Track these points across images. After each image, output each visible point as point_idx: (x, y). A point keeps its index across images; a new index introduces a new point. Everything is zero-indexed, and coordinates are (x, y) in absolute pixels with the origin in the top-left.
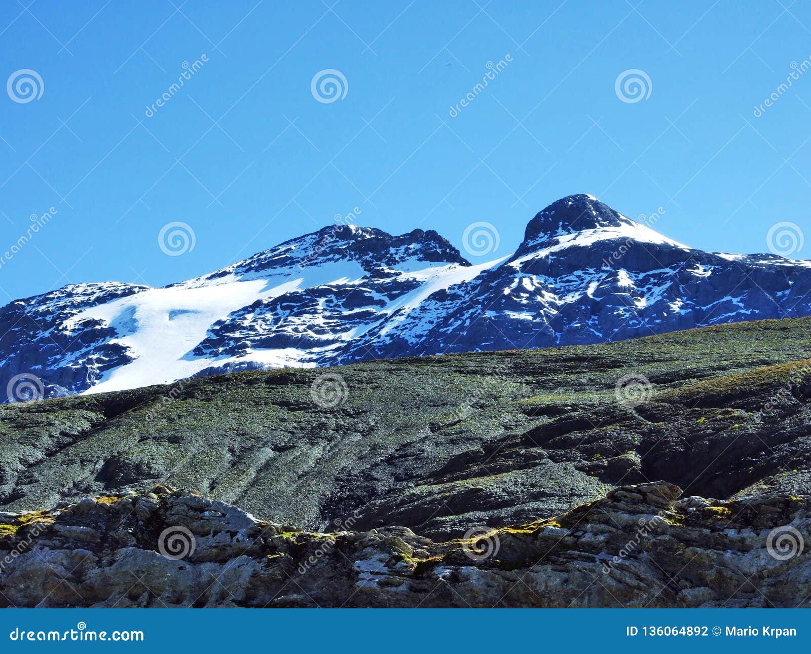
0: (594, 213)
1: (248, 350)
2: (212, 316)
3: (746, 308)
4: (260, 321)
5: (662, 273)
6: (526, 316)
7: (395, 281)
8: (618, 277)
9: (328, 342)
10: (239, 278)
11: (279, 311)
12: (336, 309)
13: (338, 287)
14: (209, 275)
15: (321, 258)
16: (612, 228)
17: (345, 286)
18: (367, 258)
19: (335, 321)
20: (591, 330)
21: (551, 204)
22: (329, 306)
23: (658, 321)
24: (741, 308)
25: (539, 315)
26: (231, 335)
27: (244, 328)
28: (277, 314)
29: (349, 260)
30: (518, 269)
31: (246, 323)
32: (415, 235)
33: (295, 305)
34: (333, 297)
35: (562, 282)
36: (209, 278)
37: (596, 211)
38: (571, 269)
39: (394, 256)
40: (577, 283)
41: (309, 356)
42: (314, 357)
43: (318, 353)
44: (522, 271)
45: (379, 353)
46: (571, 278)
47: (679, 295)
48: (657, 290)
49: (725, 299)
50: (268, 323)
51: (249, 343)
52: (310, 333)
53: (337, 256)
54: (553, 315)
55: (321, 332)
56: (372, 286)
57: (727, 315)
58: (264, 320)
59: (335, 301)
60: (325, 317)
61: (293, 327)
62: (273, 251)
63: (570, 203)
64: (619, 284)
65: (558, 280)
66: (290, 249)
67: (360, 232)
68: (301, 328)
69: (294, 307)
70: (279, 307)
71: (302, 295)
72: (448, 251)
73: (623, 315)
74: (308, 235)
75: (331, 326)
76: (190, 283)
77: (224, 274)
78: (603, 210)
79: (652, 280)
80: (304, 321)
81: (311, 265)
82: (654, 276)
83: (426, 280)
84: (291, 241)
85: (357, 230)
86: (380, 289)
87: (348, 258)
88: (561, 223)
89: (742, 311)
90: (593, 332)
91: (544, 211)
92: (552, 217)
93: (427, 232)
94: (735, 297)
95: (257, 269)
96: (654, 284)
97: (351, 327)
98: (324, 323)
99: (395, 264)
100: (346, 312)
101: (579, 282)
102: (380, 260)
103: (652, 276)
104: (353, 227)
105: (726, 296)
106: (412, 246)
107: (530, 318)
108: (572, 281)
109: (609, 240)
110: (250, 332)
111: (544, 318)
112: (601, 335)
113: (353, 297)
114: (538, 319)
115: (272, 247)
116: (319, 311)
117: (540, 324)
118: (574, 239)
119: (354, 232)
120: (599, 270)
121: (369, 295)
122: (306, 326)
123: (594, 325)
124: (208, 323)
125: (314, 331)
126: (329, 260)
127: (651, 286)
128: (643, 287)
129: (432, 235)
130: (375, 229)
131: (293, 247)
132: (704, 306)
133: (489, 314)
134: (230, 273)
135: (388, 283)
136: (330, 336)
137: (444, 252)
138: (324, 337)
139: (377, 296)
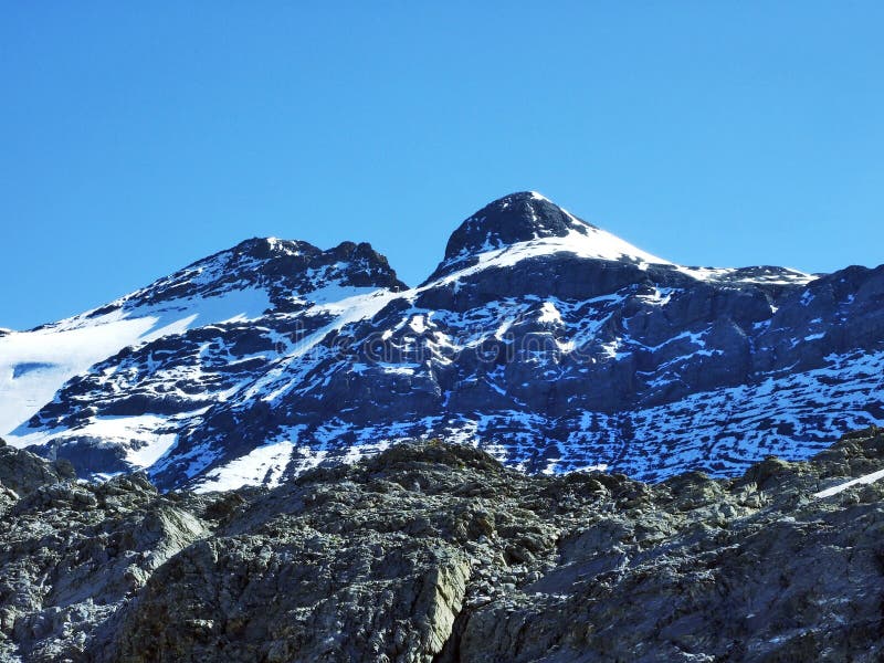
0: (535, 219)
1: (92, 419)
2: (69, 370)
3: (707, 347)
4: (120, 377)
5: (606, 301)
6: (405, 370)
7: (302, 317)
8: (542, 310)
9: (200, 404)
10: (127, 314)
11: (150, 362)
12: (222, 357)
13: (229, 326)
14: (91, 312)
15: (227, 285)
16: (555, 239)
17: (238, 324)
18: (278, 284)
19: (215, 374)
20: (493, 386)
21: (484, 206)
22: (212, 353)
23: (583, 371)
24: (700, 347)
25: (424, 367)
26: (78, 398)
27: (98, 387)
28: (146, 366)
29: (257, 287)
30: (411, 302)
31: (102, 381)
32: (344, 251)
33: (171, 352)
34: (220, 340)
35: (469, 318)
36: (90, 316)
37: (537, 214)
38: (483, 299)
39: (311, 280)
40: (487, 319)
41: (169, 425)
42: (176, 425)
43: (183, 420)
44: (416, 305)
45: (237, 422)
46: (483, 312)
47: (620, 332)
48: (594, 325)
49: (682, 336)
50: (131, 379)
51: (95, 409)
52: (179, 392)
53: (246, 282)
54: (444, 367)
55: (196, 390)
56: (273, 324)
57: (681, 358)
58: (127, 376)
59: (222, 346)
60: (204, 370)
61: (157, 385)
62: (177, 275)
63: (506, 205)
64: (540, 319)
65: (465, 316)
66: (196, 273)
67: (281, 247)
68: (167, 386)
69: (169, 355)
70: (150, 356)
71: (182, 339)
72: (380, 271)
73: (538, 363)
74: (223, 252)
75: (208, 382)
76: (65, 324)
77: (111, 309)
78: (548, 214)
79: (592, 311)
80: (175, 376)
81: (213, 294)
82: (595, 305)
83: (341, 313)
84: (203, 260)
85: (277, 245)
86: (283, 327)
87: (257, 284)
88: (489, 234)
89: (701, 352)
90: (494, 389)
91: (473, 217)
92: (481, 225)
93: (360, 245)
94: (694, 332)
95: (151, 302)
96: (593, 318)
97: (235, 382)
98: (201, 378)
99: (310, 292)
100: (233, 362)
101: (491, 318)
102: (291, 286)
103: (593, 305)
104: (272, 241)
105: (684, 330)
106: (336, 266)
107: (411, 372)
108: (483, 317)
109: (540, 257)
110: (104, 393)
111: (430, 372)
112: (504, 393)
113: (245, 339)
114: (422, 372)
115: (178, 270)
116: (197, 361)
117: (423, 381)
118: (497, 257)
119: (272, 247)
120: (521, 300)
121: (267, 336)
122: (174, 383)
123: (498, 378)
124: (60, 381)
125: (184, 390)
126: (235, 287)
127: (586, 320)
128: (576, 321)
129: (365, 249)
130: (302, 242)
131: (200, 270)
132: (653, 346)
133: (359, 368)
134: (118, 307)
135: (293, 319)
136: (203, 397)
137: (374, 273)
138: (195, 398)
139: (275, 337)
